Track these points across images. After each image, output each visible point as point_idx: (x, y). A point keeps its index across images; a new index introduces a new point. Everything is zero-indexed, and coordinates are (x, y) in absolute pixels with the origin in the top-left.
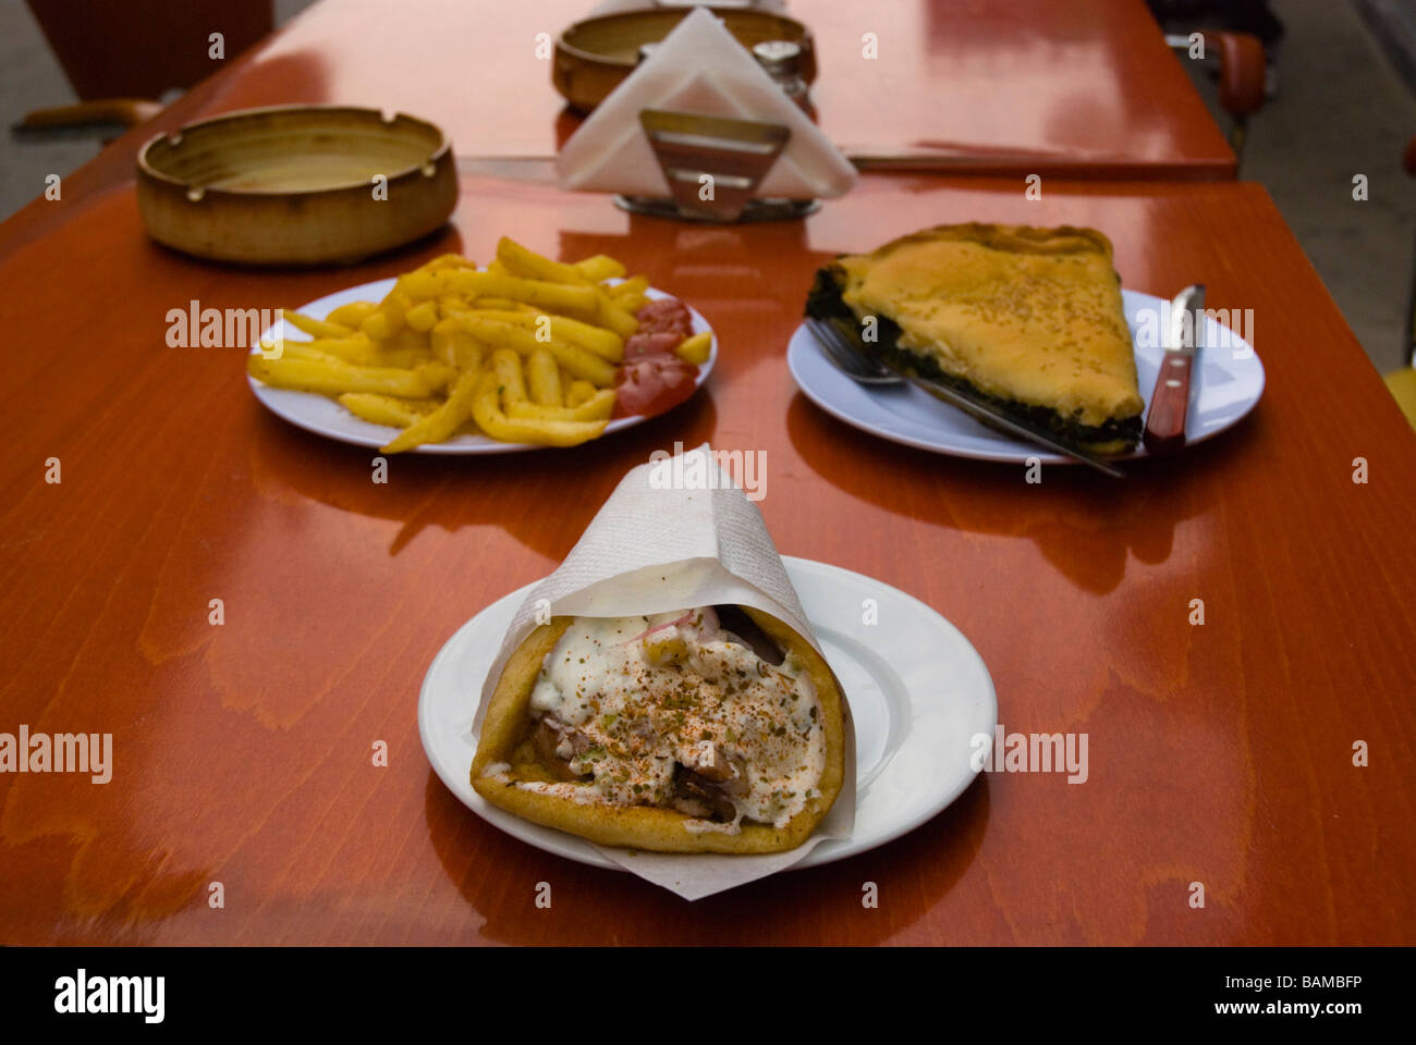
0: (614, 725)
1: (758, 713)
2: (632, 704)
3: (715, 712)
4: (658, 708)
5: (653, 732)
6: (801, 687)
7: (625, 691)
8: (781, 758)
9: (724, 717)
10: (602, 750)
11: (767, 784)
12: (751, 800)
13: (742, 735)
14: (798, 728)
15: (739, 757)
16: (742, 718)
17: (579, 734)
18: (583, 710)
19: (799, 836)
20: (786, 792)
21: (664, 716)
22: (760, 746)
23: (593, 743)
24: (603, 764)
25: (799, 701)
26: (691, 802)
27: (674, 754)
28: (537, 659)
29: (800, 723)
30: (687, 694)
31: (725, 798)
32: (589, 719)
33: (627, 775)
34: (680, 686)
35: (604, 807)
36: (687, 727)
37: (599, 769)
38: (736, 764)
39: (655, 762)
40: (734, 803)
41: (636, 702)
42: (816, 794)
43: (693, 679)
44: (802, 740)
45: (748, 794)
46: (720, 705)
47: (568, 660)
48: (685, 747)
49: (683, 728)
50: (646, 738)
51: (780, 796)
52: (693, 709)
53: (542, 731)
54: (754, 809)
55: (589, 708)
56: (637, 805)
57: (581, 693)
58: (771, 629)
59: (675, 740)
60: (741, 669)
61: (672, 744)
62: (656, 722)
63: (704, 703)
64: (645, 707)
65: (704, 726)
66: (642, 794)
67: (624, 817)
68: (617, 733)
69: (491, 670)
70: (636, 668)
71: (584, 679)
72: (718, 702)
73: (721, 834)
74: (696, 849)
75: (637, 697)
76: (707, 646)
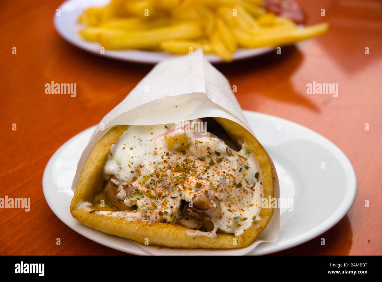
0: (149, 182)
1: (227, 175)
2: (158, 170)
3: (204, 174)
4: (172, 171)
5: (170, 184)
6: (251, 162)
7: (154, 163)
8: (239, 200)
9: (208, 177)
10: (142, 193)
11: (232, 213)
12: (222, 220)
13: (218, 186)
14: (248, 184)
15: (216, 198)
16: (218, 178)
17: (129, 186)
18: (132, 174)
19: (249, 240)
20: (242, 218)
21: (176, 175)
22: (228, 193)
23: (137, 191)
24: (142, 200)
25: (249, 170)
26: (190, 221)
27: (181, 195)
28: (107, 148)
29: (250, 182)
30: (188, 165)
31: (208, 219)
32: (135, 179)
33: (155, 207)
34: (184, 161)
35: (142, 222)
36: (188, 181)
37: (139, 203)
38: (214, 201)
39: (170, 200)
40: (213, 221)
41: (160, 169)
42: (258, 218)
43: (191, 158)
44: (251, 190)
45: (220, 217)
46: (206, 171)
47: (124, 148)
48: (187, 191)
49: (186, 182)
50: (165, 188)
51: (239, 220)
52: (191, 173)
53: (109, 186)
54: (223, 225)
55: (135, 173)
56: (161, 222)
57: (131, 165)
58: (234, 132)
59: (181, 188)
60: (218, 151)
61: (180, 190)
62: (171, 179)
63: (198, 169)
64: (165, 171)
65: (197, 181)
66: (163, 216)
67: (152, 227)
68: (150, 186)
69: (83, 154)
70: (161, 151)
71: (132, 158)
72: (205, 169)
73: (206, 237)
74: (192, 246)
75: (161, 166)
76: (199, 140)
